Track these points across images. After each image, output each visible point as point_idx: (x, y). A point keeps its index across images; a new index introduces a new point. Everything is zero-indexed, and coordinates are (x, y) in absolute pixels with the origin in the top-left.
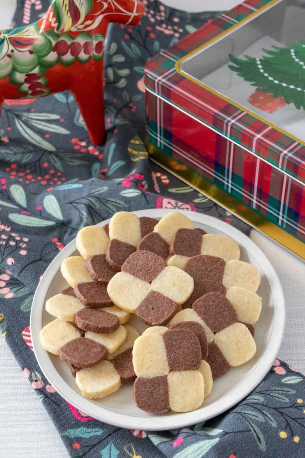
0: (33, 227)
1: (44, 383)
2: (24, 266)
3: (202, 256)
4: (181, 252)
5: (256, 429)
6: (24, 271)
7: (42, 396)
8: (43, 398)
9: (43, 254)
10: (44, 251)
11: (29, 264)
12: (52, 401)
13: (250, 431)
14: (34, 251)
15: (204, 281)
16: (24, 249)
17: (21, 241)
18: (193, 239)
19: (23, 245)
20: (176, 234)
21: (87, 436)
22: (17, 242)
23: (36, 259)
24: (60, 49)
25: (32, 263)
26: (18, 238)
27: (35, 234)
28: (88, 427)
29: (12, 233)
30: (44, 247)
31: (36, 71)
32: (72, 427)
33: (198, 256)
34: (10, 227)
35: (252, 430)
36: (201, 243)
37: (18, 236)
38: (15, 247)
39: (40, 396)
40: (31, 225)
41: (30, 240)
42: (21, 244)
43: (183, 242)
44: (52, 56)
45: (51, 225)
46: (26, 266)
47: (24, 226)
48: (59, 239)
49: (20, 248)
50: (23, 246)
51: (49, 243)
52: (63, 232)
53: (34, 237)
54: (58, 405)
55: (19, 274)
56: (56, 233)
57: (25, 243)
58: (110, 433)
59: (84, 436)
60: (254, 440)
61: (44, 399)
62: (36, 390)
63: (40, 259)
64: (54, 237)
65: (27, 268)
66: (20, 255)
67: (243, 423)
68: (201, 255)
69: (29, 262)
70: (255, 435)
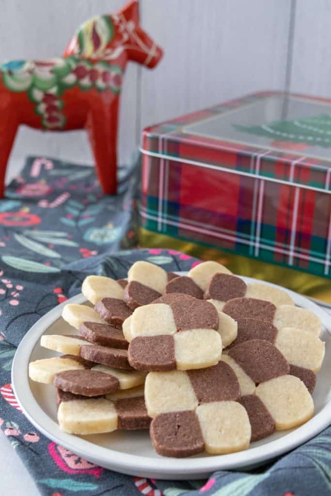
0: (32, 273)
1: (21, 432)
2: (13, 317)
3: (246, 298)
4: (219, 297)
5: (324, 466)
6: (13, 324)
7: (16, 442)
8: (17, 445)
9: (40, 307)
10: (41, 304)
11: (20, 316)
12: (30, 449)
13: (314, 467)
14: (29, 302)
15: (248, 320)
16: (15, 298)
17: (14, 289)
18: (235, 286)
19: (15, 294)
20: (213, 279)
21: (75, 489)
22: (8, 290)
23: (29, 312)
24: (80, 73)
25: (24, 314)
26: (10, 286)
27: (33, 281)
28: (77, 480)
29: (4, 279)
30: (42, 299)
31: (54, 90)
32: (55, 477)
33: (241, 298)
34: (3, 270)
35: (317, 466)
36: (246, 291)
37: (11, 283)
38: (4, 296)
39: (13, 443)
40: (29, 270)
41: (25, 289)
42: (13, 293)
43: (222, 287)
44: (71, 79)
45: (55, 272)
46: (16, 318)
47: (20, 270)
48: (63, 290)
49: (12, 298)
50: (15, 296)
51: (49, 294)
52: (69, 282)
53: (31, 285)
54: (38, 454)
55: (7, 327)
56: (59, 282)
57: (18, 291)
58: (109, 488)
59: (70, 489)
60: (321, 478)
61: (19, 446)
62: (9, 436)
63: (36, 312)
64: (57, 287)
65: (18, 319)
66: (10, 305)
67: (303, 460)
68: (244, 297)
69: (21, 314)
70: (322, 473)
